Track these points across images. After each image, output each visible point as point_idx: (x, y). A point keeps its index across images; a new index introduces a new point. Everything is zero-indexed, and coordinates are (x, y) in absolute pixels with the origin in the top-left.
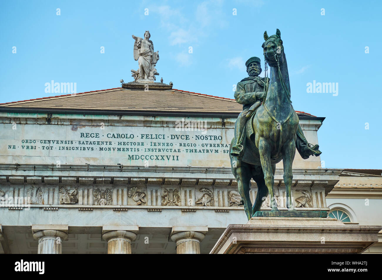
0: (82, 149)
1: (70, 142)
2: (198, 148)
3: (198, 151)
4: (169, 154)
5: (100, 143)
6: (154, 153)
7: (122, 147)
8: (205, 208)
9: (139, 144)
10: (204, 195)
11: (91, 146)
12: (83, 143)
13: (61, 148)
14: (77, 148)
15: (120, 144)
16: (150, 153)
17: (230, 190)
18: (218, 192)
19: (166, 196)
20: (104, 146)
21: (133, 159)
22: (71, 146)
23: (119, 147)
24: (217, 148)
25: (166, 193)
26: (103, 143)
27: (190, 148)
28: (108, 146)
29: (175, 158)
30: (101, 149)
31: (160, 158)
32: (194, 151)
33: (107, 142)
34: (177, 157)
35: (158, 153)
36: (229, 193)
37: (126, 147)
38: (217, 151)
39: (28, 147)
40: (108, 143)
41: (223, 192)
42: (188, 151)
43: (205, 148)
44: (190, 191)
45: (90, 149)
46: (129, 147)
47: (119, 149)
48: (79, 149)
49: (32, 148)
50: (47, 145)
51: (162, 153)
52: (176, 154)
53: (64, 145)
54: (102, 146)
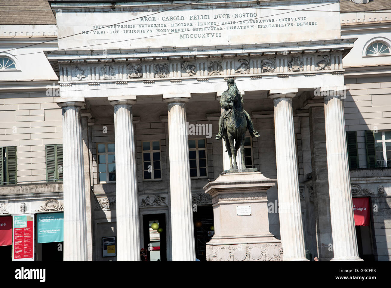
0: (143, 31)
1: (132, 26)
2: (237, 25)
3: (237, 27)
4: (213, 32)
5: (157, 25)
6: (201, 32)
7: (175, 28)
8: (242, 75)
9: (188, 25)
10: (242, 64)
11: (149, 28)
12: (143, 26)
13: (125, 32)
14: (139, 31)
15: (173, 25)
16: (197, 32)
17: (262, 59)
18: (253, 61)
19: (212, 67)
20: (160, 28)
21: (184, 38)
22: (134, 29)
23: (173, 28)
24: (252, 24)
25: (212, 65)
26: (159, 25)
27: (230, 25)
28: (164, 28)
29: (218, 35)
30: (158, 31)
31: (206, 35)
32: (233, 28)
33: (162, 24)
34: (220, 34)
35: (204, 32)
36: (262, 61)
37: (178, 28)
38: (252, 27)
39: (98, 32)
40: (163, 26)
41: (257, 62)
42: (229, 28)
43: (243, 24)
44: (231, 62)
45: (149, 31)
46: (181, 27)
47: (173, 30)
48: (140, 31)
49: (102, 32)
50: (113, 29)
51: (207, 31)
52: (218, 32)
53: (127, 29)
54: (158, 28)
